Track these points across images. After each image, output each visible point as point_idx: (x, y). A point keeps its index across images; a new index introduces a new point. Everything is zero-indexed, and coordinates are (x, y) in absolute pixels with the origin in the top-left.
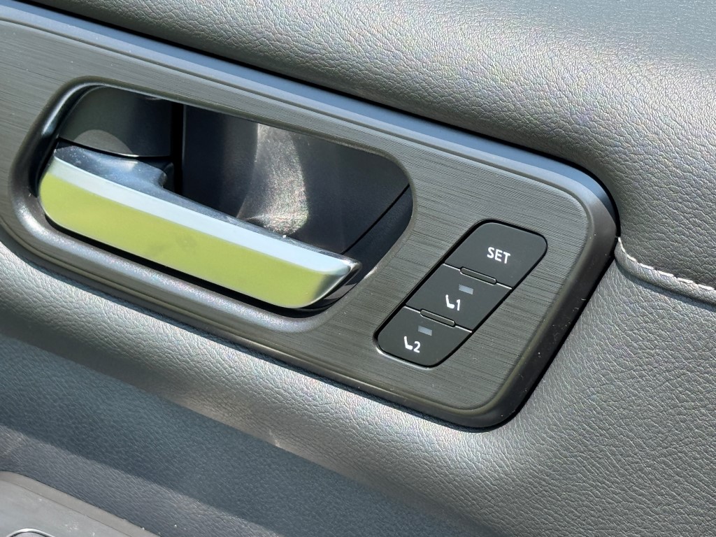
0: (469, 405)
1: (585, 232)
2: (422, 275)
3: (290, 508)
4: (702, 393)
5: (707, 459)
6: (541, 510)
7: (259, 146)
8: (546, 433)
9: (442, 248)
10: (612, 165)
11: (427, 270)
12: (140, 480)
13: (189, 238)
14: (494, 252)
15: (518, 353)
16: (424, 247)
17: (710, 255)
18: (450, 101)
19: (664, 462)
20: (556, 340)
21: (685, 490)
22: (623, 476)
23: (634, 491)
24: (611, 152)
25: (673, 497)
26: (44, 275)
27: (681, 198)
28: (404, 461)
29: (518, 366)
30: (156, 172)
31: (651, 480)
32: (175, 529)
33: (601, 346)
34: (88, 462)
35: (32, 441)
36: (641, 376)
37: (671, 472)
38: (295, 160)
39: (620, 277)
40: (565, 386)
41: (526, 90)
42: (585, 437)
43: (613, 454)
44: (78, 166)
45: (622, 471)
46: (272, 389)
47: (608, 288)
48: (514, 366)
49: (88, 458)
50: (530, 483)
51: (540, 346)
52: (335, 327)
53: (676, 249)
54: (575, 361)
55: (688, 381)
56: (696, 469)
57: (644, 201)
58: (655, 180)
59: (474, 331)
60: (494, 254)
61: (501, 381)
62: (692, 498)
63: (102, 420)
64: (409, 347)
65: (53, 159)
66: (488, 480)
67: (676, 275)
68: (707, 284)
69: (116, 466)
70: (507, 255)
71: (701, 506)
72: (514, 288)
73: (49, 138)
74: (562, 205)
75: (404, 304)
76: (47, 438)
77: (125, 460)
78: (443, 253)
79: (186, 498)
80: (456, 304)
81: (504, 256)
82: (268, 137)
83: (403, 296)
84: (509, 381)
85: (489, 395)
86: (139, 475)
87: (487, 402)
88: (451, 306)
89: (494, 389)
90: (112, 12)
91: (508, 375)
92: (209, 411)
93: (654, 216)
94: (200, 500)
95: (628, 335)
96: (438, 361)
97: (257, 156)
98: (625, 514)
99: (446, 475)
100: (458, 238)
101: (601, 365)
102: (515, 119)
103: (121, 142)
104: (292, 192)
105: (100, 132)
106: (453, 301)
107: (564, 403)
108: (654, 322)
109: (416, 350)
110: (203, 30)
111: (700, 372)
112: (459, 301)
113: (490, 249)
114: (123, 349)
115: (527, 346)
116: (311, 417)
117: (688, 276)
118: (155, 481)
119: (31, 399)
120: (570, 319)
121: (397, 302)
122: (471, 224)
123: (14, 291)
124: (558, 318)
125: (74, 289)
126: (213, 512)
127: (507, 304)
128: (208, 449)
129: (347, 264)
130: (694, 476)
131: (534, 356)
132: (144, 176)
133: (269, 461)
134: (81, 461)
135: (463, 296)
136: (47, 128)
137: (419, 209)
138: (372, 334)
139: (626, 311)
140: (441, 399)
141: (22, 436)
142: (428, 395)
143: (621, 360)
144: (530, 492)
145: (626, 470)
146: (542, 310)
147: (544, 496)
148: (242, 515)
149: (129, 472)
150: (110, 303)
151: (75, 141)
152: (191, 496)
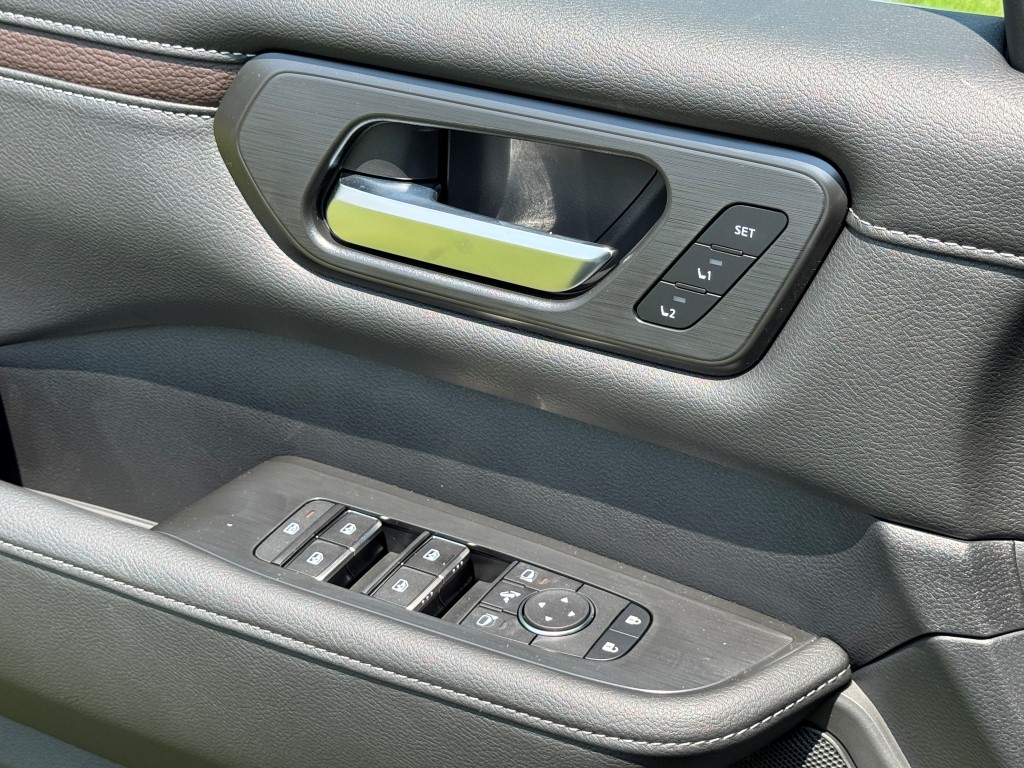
0: (719, 357)
1: (822, 206)
2: (677, 254)
3: (547, 461)
4: (929, 327)
5: (934, 380)
6: (786, 437)
7: (511, 165)
8: (791, 373)
9: (693, 230)
10: (848, 147)
11: (681, 249)
12: (410, 451)
13: (465, 241)
14: (741, 229)
15: (763, 310)
16: (678, 230)
17: (937, 213)
18: (703, 107)
19: (896, 387)
20: (796, 297)
21: (915, 407)
22: (860, 401)
23: (870, 413)
24: (847, 137)
25: (904, 414)
26: (332, 284)
27: (911, 169)
28: (661, 409)
29: (763, 321)
30: (429, 190)
31: (885, 402)
32: (441, 488)
33: (839, 297)
34: (363, 440)
35: (310, 427)
36: (876, 318)
37: (902, 394)
38: (545, 175)
39: (854, 240)
40: (808, 334)
41: (769, 93)
42: (826, 373)
43: (851, 384)
44: (362, 190)
45: (859, 398)
46: (541, 360)
47: (842, 249)
48: (760, 321)
49: (363, 437)
50: (776, 415)
51: (782, 303)
52: (599, 303)
53: (907, 211)
54: (815, 312)
55: (917, 319)
56: (924, 389)
57: (877, 174)
58: (888, 156)
59: (723, 296)
60: (741, 231)
61: (747, 335)
62: (920, 414)
63: (375, 405)
64: (666, 315)
65: (338, 185)
66: (738, 416)
67: (907, 233)
68: (934, 237)
69: (388, 441)
70: (752, 230)
71: (929, 420)
72: (759, 258)
73: (333, 169)
74: (801, 185)
75: (660, 279)
76: (325, 424)
77: (397, 435)
78: (695, 233)
79: (452, 462)
80: (707, 276)
81: (749, 232)
82: (520, 157)
83: (660, 273)
84: (755, 334)
85: (737, 347)
86: (408, 446)
87: (735, 354)
88: (704, 277)
89: (742, 341)
90: (396, 58)
91: (754, 329)
92: (482, 385)
93: (888, 186)
94: (465, 462)
95: (865, 286)
96: (691, 323)
97: (510, 174)
98: (863, 432)
99: (700, 416)
100: (709, 220)
101: (839, 312)
102: (761, 118)
103: (398, 169)
104: (542, 201)
105: (378, 161)
106: (704, 273)
107: (806, 347)
108: (886, 273)
109: (671, 316)
110: (479, 66)
111: (928, 310)
112: (709, 273)
113: (737, 227)
114: (406, 339)
115: (771, 303)
116: (577, 380)
117: (917, 232)
118: (424, 451)
119: (310, 392)
120: (808, 279)
121: (655, 278)
122: (719, 208)
123: (307, 299)
124: (798, 278)
125: (360, 293)
126: (476, 471)
127: (754, 271)
128: (472, 419)
129: (607, 250)
130: (921, 396)
131: (777, 311)
132: (420, 194)
133: (526, 424)
134: (356, 440)
135: (713, 268)
136: (332, 162)
137: (674, 200)
138: (632, 306)
139: (861, 266)
140: (694, 355)
141: (302, 424)
142: (681, 351)
143: (858, 307)
144: (776, 423)
145: (863, 396)
146: (784, 273)
147: (789, 425)
148: (503, 471)
149: (400, 445)
150: (393, 303)
151: (358, 170)
152: (456, 459)
